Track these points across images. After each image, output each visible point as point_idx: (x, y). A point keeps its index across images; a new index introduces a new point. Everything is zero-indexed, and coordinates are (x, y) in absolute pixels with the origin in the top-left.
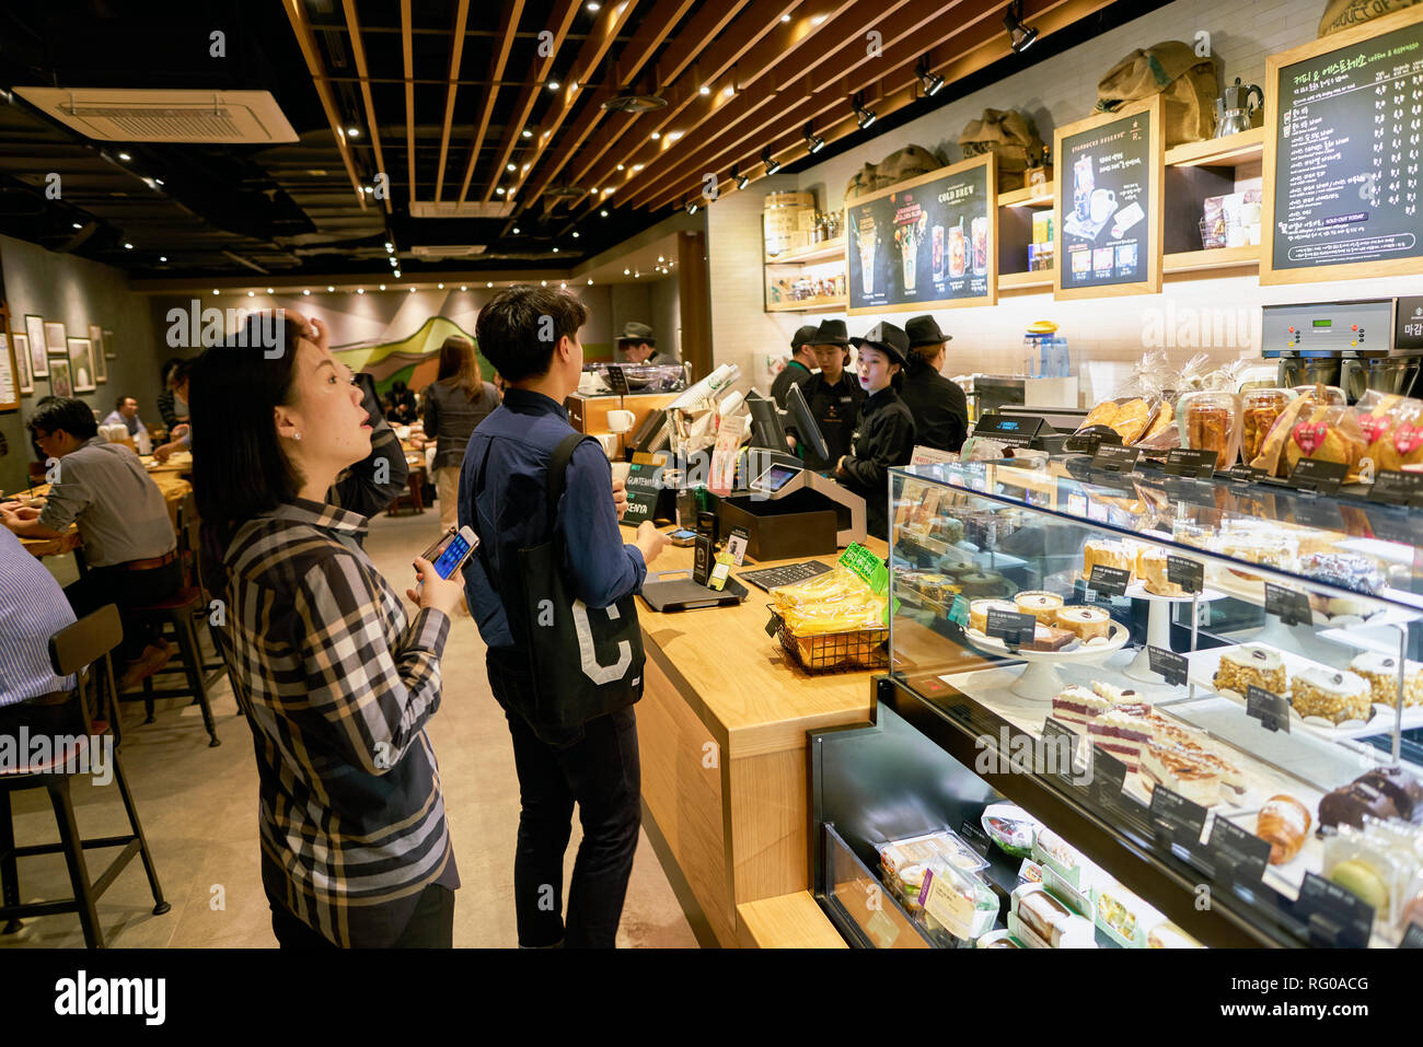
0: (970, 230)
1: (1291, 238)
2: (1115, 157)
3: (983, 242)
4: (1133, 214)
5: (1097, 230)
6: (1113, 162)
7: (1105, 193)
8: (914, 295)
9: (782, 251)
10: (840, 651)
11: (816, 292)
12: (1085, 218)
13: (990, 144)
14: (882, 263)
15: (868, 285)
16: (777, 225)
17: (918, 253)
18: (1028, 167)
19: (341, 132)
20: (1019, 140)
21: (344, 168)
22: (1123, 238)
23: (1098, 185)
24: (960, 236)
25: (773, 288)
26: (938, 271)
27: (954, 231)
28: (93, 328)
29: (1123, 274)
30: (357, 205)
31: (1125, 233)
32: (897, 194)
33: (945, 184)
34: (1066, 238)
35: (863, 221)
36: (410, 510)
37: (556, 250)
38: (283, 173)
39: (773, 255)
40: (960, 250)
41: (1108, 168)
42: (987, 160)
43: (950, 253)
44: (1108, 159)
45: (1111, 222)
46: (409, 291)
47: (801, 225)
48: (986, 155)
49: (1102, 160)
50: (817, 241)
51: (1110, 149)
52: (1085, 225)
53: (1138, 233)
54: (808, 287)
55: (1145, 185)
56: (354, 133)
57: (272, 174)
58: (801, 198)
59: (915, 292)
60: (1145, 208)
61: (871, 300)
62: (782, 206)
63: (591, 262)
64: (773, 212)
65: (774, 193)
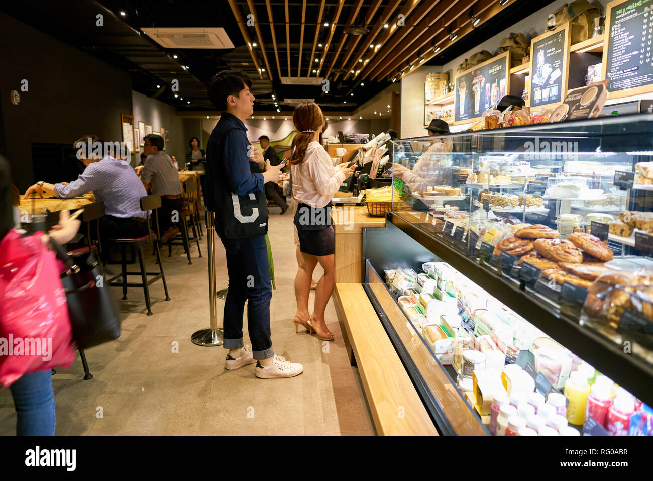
0: (499, 85)
1: (611, 79)
2: (552, 50)
3: (504, 90)
4: (557, 73)
5: (544, 81)
6: (551, 52)
7: (548, 65)
8: (478, 114)
9: (432, 99)
10: (382, 209)
11: (444, 116)
12: (540, 76)
13: (509, 48)
14: (467, 101)
15: (462, 112)
16: (430, 87)
17: (481, 96)
18: (524, 56)
19: (249, 44)
20: (522, 45)
21: (253, 62)
22: (554, 84)
23: (546, 62)
24: (496, 88)
25: (428, 115)
26: (487, 103)
27: (494, 85)
28: (162, 129)
29: (552, 99)
30: (260, 79)
31: (554, 81)
32: (474, 71)
33: (491, 66)
34: (533, 85)
35: (462, 84)
36: (275, 205)
37: (345, 102)
38: (233, 64)
39: (428, 101)
40: (495, 94)
41: (549, 55)
42: (507, 54)
43: (492, 95)
44: (549, 51)
45: (549, 77)
46: (284, 120)
47: (440, 87)
48: (506, 52)
49: (548, 51)
50: (445, 94)
51: (550, 47)
52: (540, 79)
53: (558, 81)
54: (441, 115)
55: (562, 61)
56: (255, 45)
57: (228, 64)
58: (441, 76)
59: (478, 113)
60: (561, 71)
61: (462, 117)
62: (433, 79)
63: (360, 108)
64: (429, 82)
65: (430, 74)
